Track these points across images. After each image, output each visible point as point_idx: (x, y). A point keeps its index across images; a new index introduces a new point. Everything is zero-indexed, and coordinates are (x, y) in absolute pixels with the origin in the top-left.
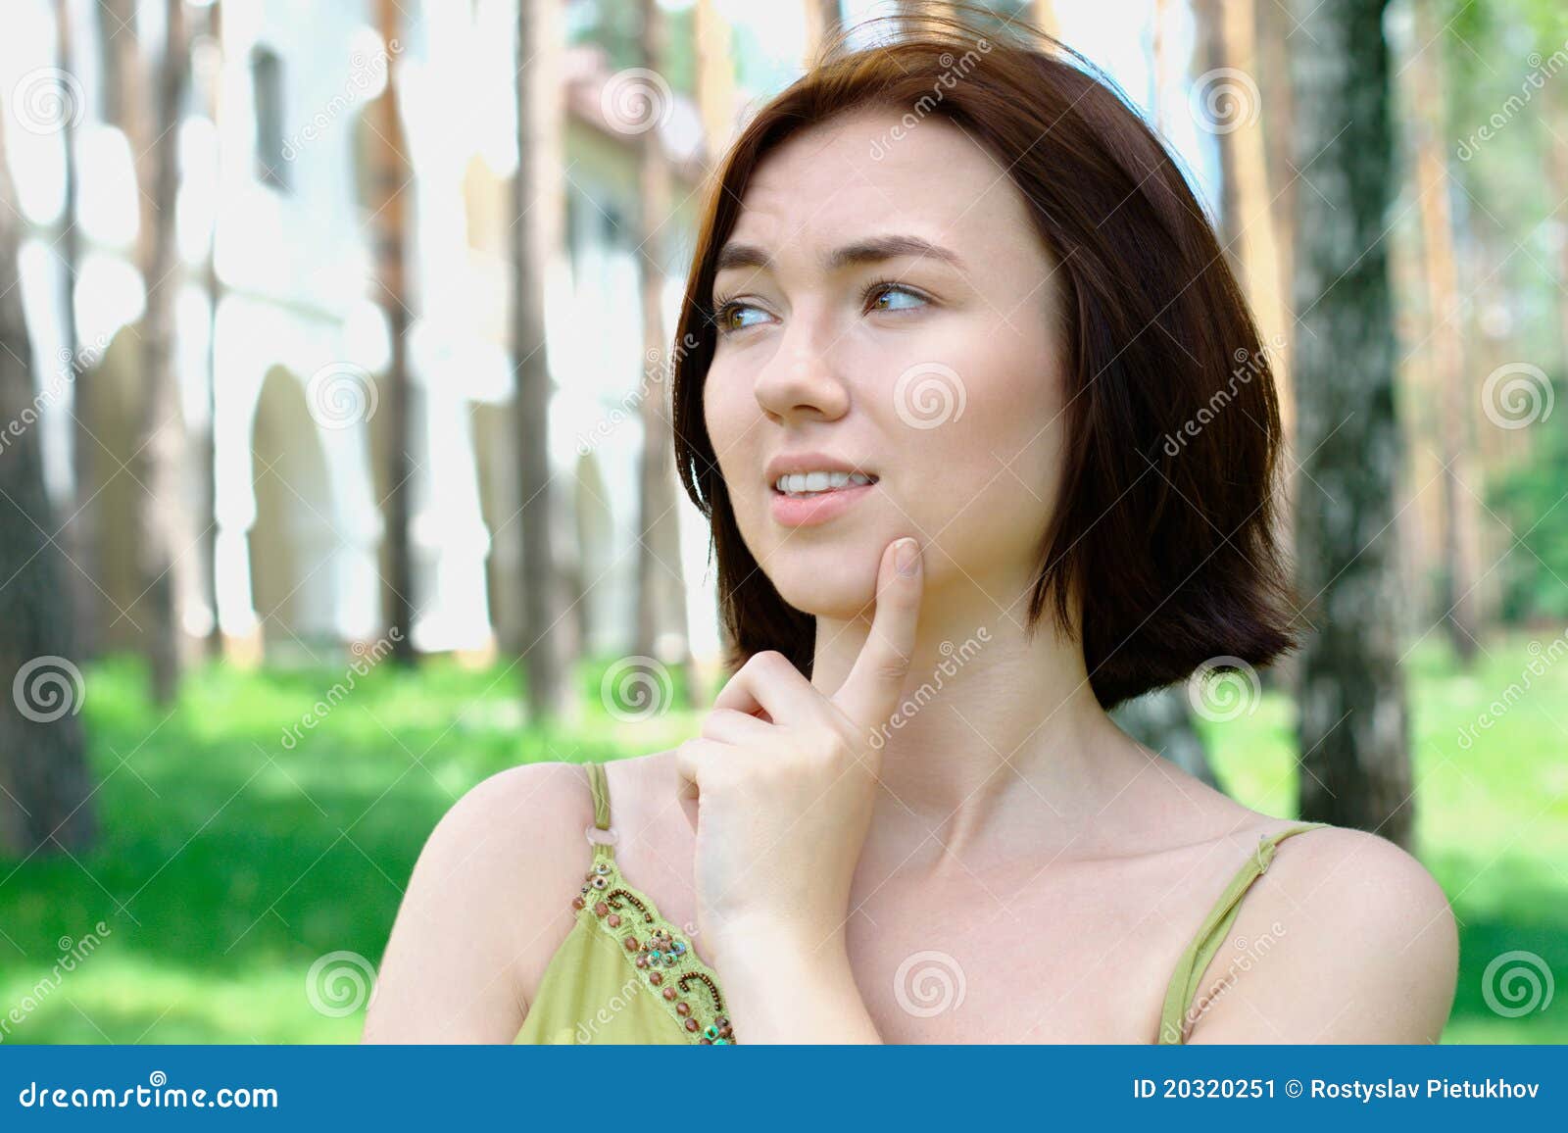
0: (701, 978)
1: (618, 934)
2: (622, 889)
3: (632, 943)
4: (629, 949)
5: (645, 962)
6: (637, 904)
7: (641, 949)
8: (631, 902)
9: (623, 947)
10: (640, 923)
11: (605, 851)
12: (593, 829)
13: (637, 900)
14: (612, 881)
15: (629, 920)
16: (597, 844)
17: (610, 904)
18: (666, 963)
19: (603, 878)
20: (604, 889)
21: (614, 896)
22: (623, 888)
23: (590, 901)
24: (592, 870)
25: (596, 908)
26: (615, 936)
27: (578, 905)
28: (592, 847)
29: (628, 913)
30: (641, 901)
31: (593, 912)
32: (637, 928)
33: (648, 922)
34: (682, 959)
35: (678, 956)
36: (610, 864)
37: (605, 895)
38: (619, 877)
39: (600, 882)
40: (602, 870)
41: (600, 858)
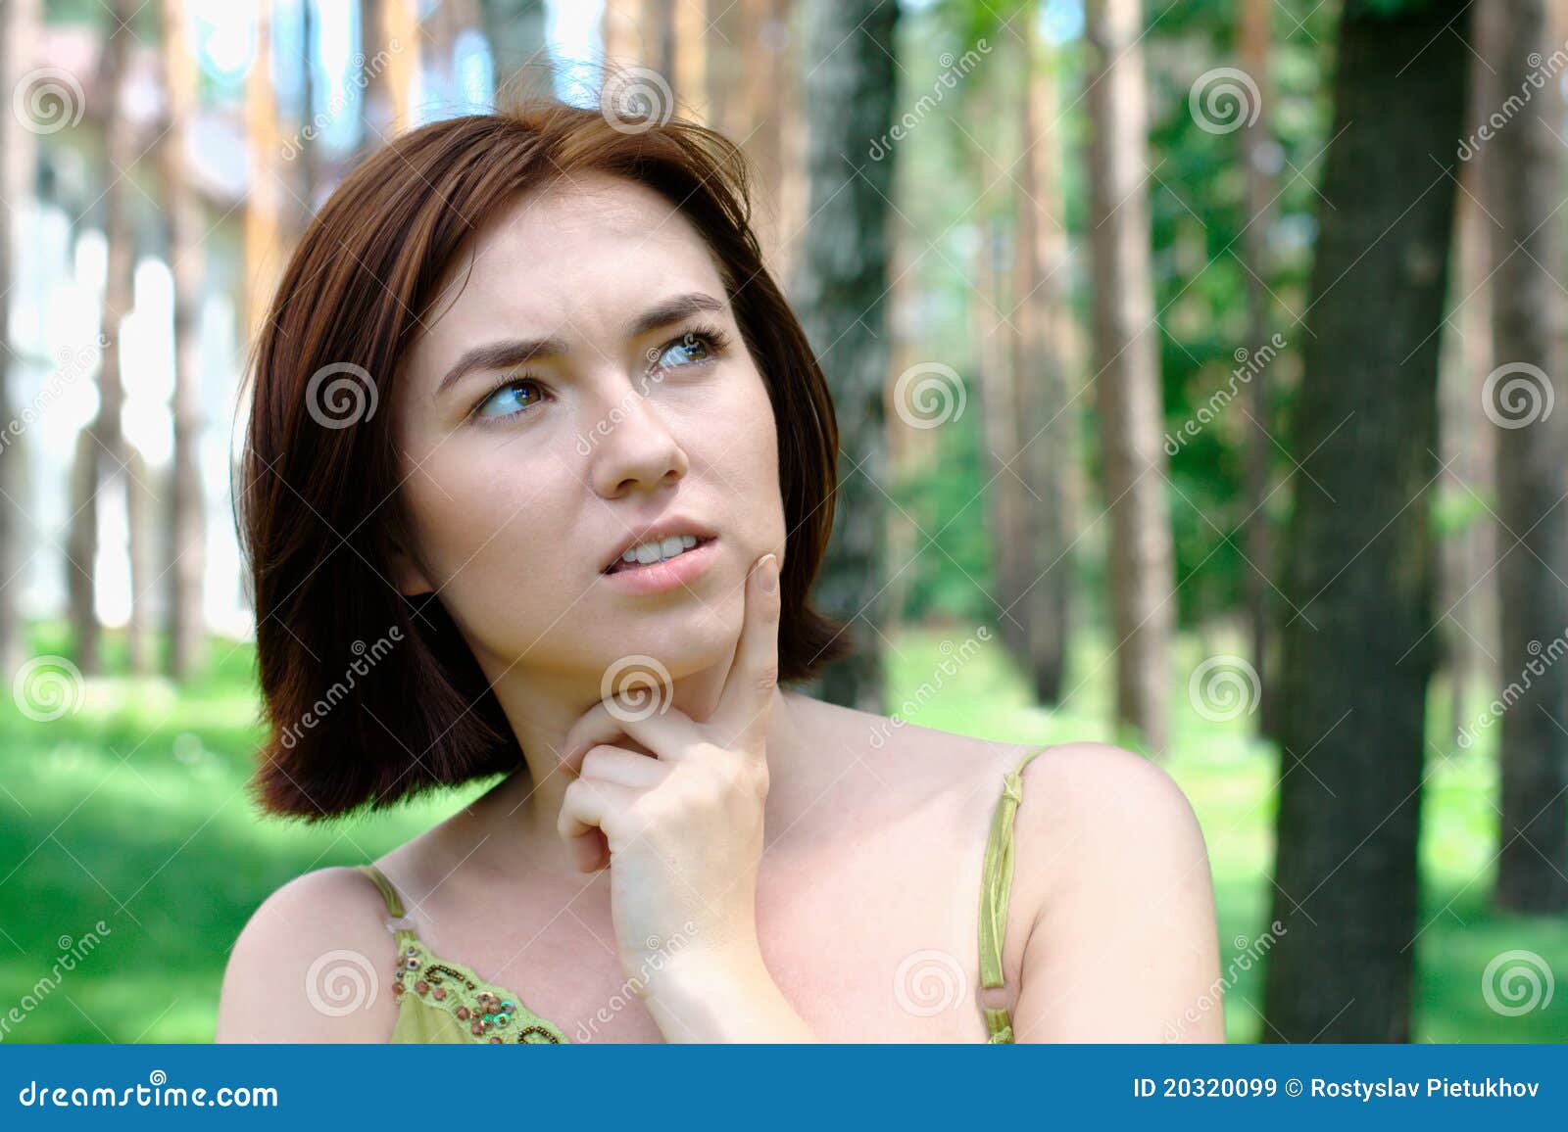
0: (538, 1031)
1: (447, 1005)
2: (437, 965)
3: (462, 1012)
4: (461, 1018)
5: (481, 1028)
6: (456, 975)
7: (471, 1017)
8: (449, 974)
9: (455, 1017)
10: (464, 992)
11: (407, 935)
12: (390, 919)
13: (454, 971)
14: (423, 960)
15: (452, 991)
16: (398, 930)
17: (429, 981)
18: (500, 1025)
19: (415, 959)
20: (419, 968)
21: (430, 972)
22: (437, 963)
23: (409, 982)
24: (400, 954)
25: (417, 987)
26: (444, 1008)
27: (398, 989)
28: (394, 934)
29: (448, 984)
30: (459, 971)
31: (415, 993)
32: (461, 996)
33: (470, 989)
34: (514, 1016)
35: (509, 1014)
36: (417, 945)
37: (422, 974)
38: (429, 955)
39: (413, 964)
40: (411, 952)
41: (406, 943)
